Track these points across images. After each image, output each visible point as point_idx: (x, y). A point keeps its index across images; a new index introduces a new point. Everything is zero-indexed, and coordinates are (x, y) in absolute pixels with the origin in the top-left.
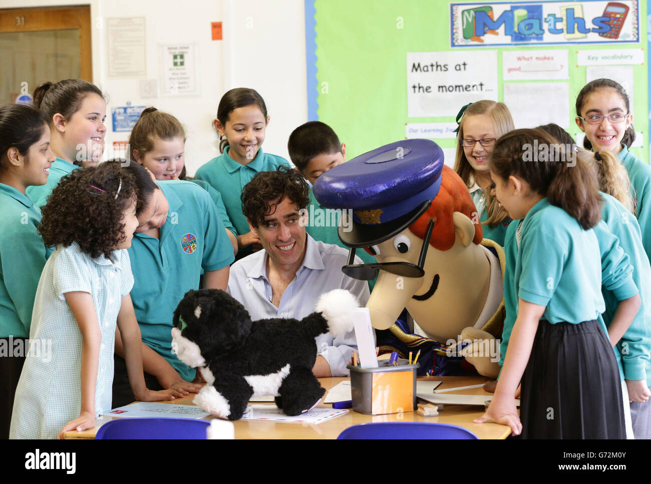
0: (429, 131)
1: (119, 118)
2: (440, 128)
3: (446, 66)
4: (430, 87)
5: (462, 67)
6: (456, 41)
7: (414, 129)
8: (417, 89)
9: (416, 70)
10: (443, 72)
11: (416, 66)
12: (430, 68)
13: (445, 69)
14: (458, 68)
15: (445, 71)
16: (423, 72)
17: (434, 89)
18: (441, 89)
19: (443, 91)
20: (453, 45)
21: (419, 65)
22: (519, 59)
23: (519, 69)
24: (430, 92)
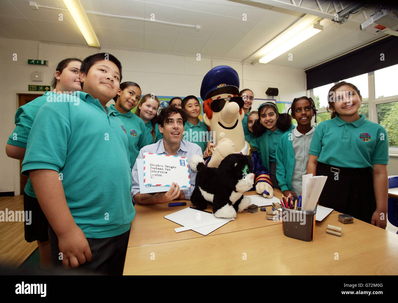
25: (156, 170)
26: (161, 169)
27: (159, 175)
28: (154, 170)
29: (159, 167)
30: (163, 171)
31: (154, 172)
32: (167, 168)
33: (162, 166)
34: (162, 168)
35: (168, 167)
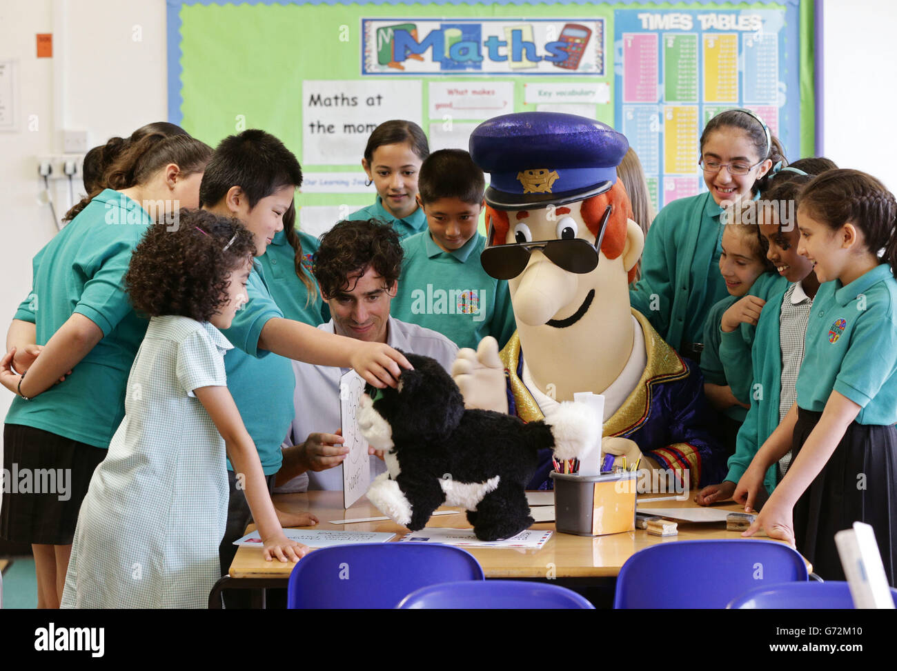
0: (331, 183)
2: (345, 180)
3: (355, 100)
4: (333, 127)
5: (376, 101)
6: (369, 67)
7: (312, 180)
8: (316, 128)
9: (315, 103)
10: (351, 107)
11: (316, 98)
12: (333, 102)
13: (354, 103)
14: (370, 102)
15: (353, 105)
16: (324, 107)
17: (339, 129)
18: (347, 129)
19: (350, 132)
20: (364, 72)
21: (319, 98)
22: (450, 92)
23: (450, 105)
24: (333, 132)
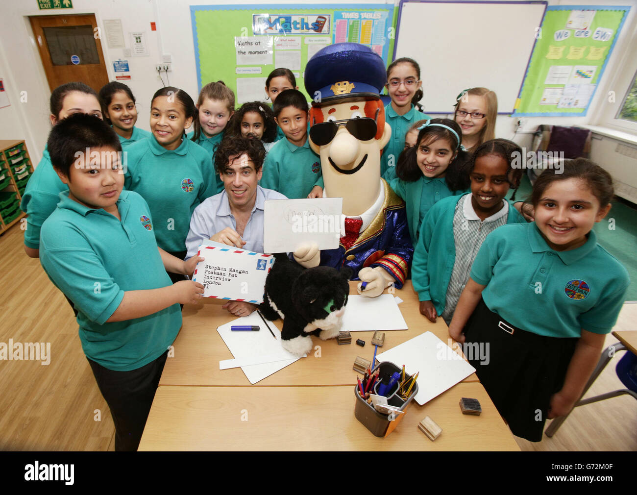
0: (245, 71)
1: (116, 66)
3: (252, 43)
8: (240, 53)
10: (250, 46)
12: (245, 44)
14: (257, 44)
16: (242, 45)
18: (250, 53)
20: (254, 34)
21: (240, 43)
22: (281, 40)
23: (281, 45)
24: (245, 54)
25: (213, 275)
26: (221, 274)
27: (217, 283)
28: (210, 275)
29: (220, 272)
30: (225, 277)
31: (210, 278)
32: (232, 273)
33: (225, 270)
34: (223, 272)
35: (234, 271)
